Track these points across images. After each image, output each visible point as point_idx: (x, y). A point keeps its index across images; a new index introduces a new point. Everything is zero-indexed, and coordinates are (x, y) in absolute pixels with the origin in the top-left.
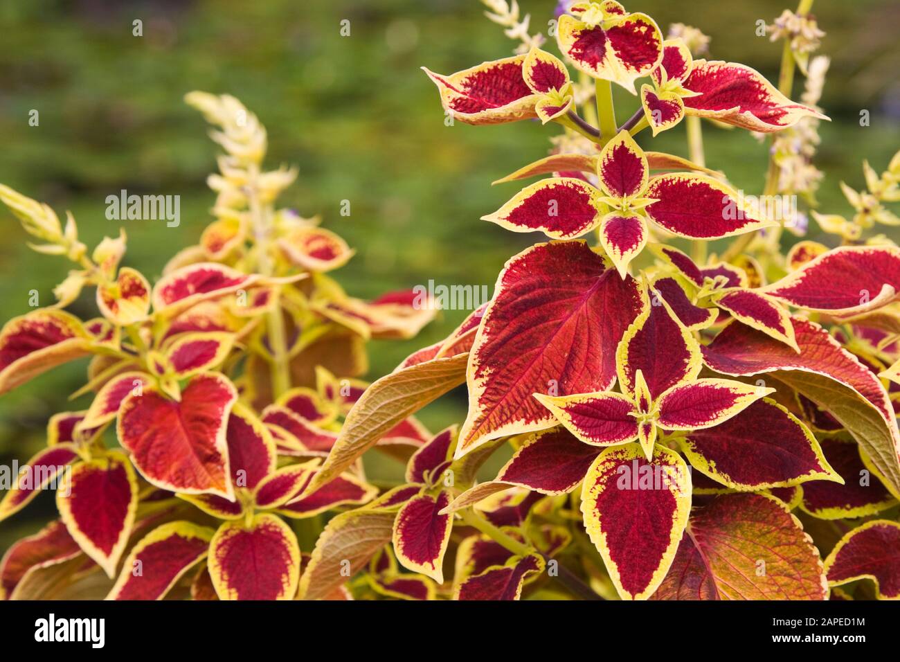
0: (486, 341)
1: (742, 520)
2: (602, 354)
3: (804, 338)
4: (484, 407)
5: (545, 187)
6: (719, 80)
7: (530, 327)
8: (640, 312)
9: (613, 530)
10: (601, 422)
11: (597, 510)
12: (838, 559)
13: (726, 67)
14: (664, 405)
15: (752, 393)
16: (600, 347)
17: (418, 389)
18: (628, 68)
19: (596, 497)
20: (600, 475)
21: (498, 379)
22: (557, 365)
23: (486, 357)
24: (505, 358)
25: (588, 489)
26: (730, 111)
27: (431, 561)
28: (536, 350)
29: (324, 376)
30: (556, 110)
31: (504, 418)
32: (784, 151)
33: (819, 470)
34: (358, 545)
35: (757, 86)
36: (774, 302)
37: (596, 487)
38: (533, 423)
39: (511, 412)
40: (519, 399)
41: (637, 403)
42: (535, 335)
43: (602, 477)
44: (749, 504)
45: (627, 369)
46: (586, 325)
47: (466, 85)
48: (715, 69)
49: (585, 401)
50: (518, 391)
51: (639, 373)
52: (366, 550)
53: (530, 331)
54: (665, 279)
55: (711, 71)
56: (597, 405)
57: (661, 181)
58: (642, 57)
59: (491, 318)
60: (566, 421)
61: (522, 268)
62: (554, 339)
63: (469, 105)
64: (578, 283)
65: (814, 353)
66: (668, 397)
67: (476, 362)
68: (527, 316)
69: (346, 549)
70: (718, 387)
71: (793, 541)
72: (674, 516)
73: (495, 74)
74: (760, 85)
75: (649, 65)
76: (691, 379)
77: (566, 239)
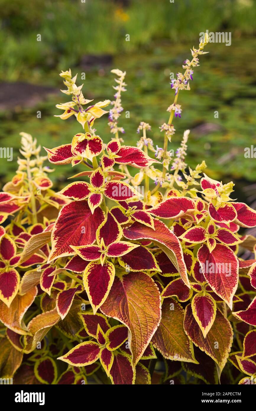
0: (56, 230)
1: (137, 279)
2: (91, 233)
3: (157, 226)
4: (56, 248)
5: (75, 184)
6: (129, 152)
7: (70, 225)
8: (104, 220)
9: (91, 286)
10: (90, 253)
11: (88, 280)
12: (167, 289)
13: (131, 148)
14: (109, 248)
15: (133, 246)
16: (90, 231)
17: (46, 238)
18: (92, 153)
19: (88, 276)
20: (89, 269)
21: (61, 240)
22: (78, 236)
23: (57, 234)
24: (63, 234)
25: (86, 273)
26: (128, 163)
27: (48, 288)
28: (72, 232)
29: (45, 220)
30: (78, 161)
31: (62, 251)
32: (166, 163)
33: (155, 267)
34: (34, 279)
35: (141, 153)
36: (149, 214)
37: (88, 273)
38: (71, 253)
39: (64, 250)
40: (67, 246)
41: (101, 248)
42: (71, 227)
43: (90, 270)
44: (138, 275)
45: (99, 237)
46: (87, 224)
47: (56, 152)
48: (128, 148)
49: (85, 248)
50: (67, 244)
51: (102, 239)
52: (36, 281)
53: (70, 226)
54: (115, 208)
55: (127, 149)
56: (89, 249)
57: (109, 183)
58: (97, 150)
59: (58, 223)
60: (79, 253)
61: (68, 208)
62: (77, 229)
63: (56, 158)
64: (85, 212)
65: (160, 230)
66: (110, 246)
67: (54, 235)
68: (69, 222)
69: (30, 281)
70: (124, 244)
71: (151, 286)
72: (109, 282)
73: (66, 148)
74: (142, 153)
75: (98, 152)
76: (118, 241)
77: (80, 200)
